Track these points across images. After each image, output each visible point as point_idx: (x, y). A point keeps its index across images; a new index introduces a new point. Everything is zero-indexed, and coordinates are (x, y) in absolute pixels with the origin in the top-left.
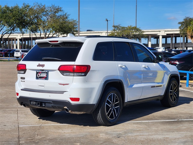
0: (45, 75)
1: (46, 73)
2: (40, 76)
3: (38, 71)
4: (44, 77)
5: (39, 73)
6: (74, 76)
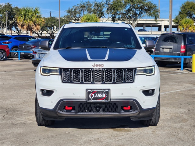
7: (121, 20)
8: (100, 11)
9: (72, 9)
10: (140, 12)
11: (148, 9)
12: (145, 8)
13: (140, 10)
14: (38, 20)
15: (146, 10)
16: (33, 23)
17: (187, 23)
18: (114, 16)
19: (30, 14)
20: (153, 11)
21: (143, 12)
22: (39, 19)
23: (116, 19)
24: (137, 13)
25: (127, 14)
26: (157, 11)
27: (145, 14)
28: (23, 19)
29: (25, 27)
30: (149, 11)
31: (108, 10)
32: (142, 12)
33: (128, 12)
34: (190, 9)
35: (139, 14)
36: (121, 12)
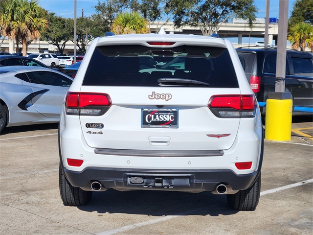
0: (168, 118)
1: (173, 112)
2: (153, 120)
3: (146, 110)
4: (167, 122)
5: (152, 113)
6: (240, 117)
7: (190, 24)
8: (154, 9)
9: (104, 4)
10: (224, 11)
11: (237, 6)
12: (232, 4)
13: (224, 7)
14: (35, 20)
15: (234, 8)
16: (26, 27)
17: (302, 30)
18: (177, 16)
19: (22, 11)
20: (247, 8)
21: (229, 11)
22: (38, 19)
23: (182, 23)
24: (218, 13)
25: (202, 14)
26: (253, 10)
27: (232, 14)
28: (10, 18)
29: (13, 33)
30: (239, 9)
31: (167, 6)
32: (226, 11)
33: (204, 10)
34: (310, 7)
35: (222, 13)
36: (191, 10)
